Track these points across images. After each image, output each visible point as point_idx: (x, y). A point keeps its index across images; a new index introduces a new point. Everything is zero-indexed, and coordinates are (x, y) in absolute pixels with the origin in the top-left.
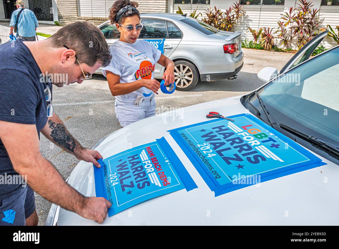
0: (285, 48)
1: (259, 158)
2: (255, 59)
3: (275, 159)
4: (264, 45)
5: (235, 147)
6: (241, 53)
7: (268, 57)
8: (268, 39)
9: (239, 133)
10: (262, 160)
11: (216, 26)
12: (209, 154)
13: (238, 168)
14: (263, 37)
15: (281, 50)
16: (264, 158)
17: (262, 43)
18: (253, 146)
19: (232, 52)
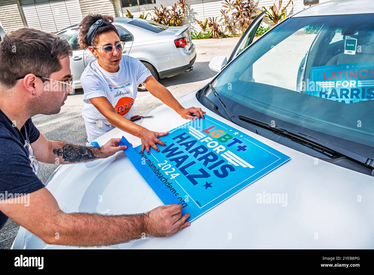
0: (231, 33)
1: (227, 169)
2: (207, 48)
3: (244, 166)
4: (212, 34)
5: (200, 159)
6: (193, 45)
7: (218, 44)
8: (215, 28)
9: (202, 139)
10: (231, 171)
11: (166, 23)
12: (172, 175)
13: (206, 188)
14: (210, 27)
15: (227, 36)
16: (232, 168)
17: (210, 32)
18: (218, 153)
19: (183, 45)
